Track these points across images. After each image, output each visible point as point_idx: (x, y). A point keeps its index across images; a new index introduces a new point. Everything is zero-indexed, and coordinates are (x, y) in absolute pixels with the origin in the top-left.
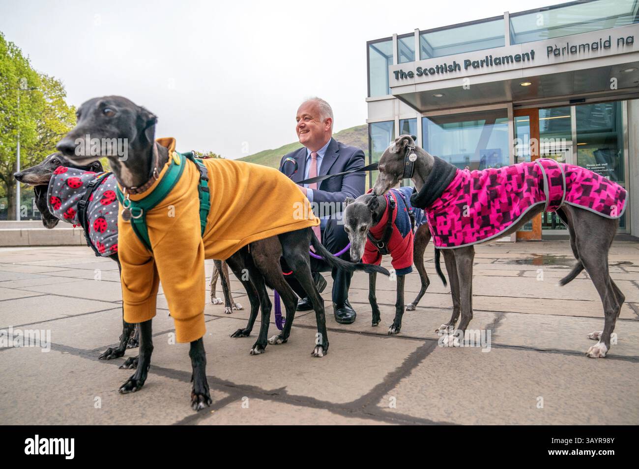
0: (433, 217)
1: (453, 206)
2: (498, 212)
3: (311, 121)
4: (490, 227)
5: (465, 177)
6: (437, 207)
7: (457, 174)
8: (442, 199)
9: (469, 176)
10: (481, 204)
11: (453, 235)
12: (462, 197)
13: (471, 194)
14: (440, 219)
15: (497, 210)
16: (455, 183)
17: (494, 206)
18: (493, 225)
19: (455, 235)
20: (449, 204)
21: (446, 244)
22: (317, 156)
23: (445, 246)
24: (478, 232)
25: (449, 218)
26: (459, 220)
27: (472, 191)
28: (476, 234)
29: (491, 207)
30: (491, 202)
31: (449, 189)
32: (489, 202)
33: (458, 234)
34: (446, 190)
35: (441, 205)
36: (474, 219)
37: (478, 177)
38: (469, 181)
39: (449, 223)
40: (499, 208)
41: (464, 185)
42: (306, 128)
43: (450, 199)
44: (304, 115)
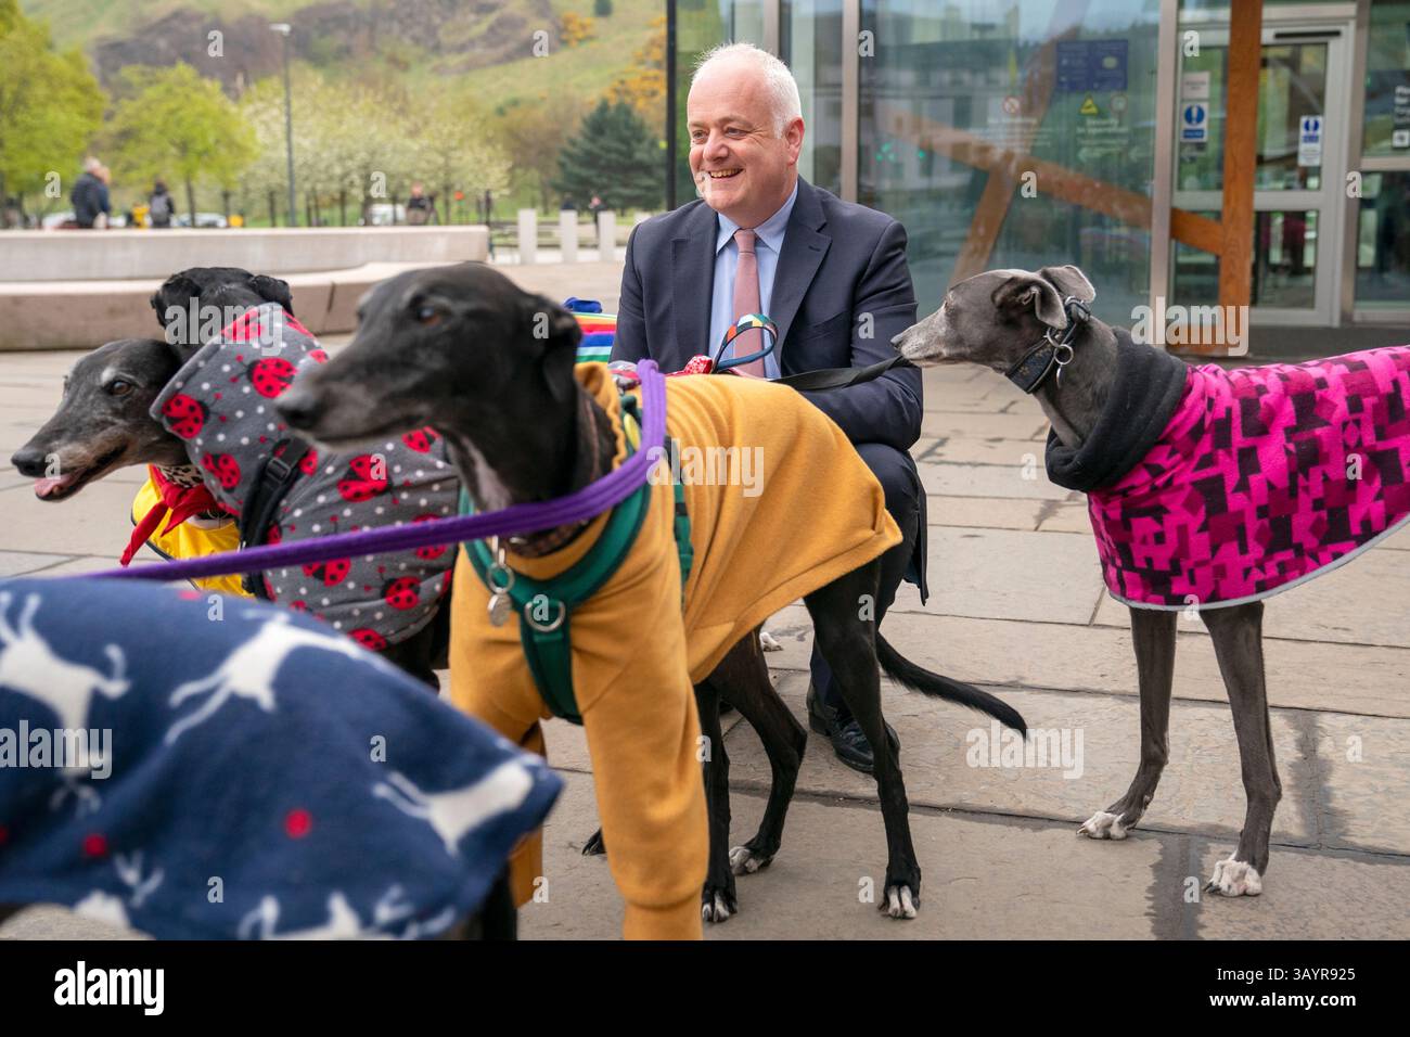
0: (1119, 518)
1: (1181, 487)
2: (1315, 508)
3: (749, 137)
4: (1292, 551)
5: (1214, 396)
6: (1133, 488)
7: (1190, 389)
8: (1147, 466)
9: (1226, 390)
10: (1269, 482)
11: (1186, 574)
12: (1209, 461)
13: (1235, 450)
14: (1143, 526)
15: (1315, 501)
16: (1187, 417)
17: (1306, 489)
18: (1301, 545)
19: (1191, 572)
20: (1168, 483)
21: (1163, 598)
22: (757, 241)
23: (1157, 602)
24: (1261, 565)
25: (1171, 522)
26: (1200, 531)
27: (1238, 439)
28: (1256, 571)
29: (1300, 490)
30: (1301, 476)
31: (1169, 435)
32: (1293, 475)
33: (1200, 573)
34: (1160, 438)
35: (1146, 483)
36: (1247, 526)
37: (1254, 395)
38: (1229, 410)
39: (1171, 537)
40: (1321, 495)
41: (1213, 422)
42: (729, 163)
43: (1173, 467)
44: (726, 120)
